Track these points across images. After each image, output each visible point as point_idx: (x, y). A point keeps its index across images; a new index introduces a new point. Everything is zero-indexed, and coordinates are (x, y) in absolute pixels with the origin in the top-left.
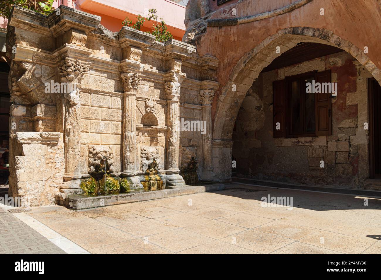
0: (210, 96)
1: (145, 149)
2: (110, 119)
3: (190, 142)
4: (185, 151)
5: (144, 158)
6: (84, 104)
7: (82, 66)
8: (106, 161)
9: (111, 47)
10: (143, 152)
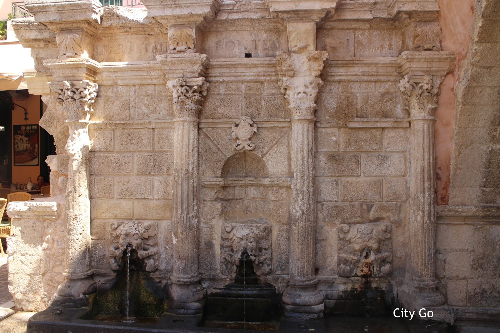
0: (423, 92)
1: (228, 229)
2: (152, 173)
3: (369, 211)
4: (347, 233)
5: (226, 247)
6: (103, 150)
7: (77, 89)
8: (134, 251)
9: (153, 37)
10: (226, 236)
